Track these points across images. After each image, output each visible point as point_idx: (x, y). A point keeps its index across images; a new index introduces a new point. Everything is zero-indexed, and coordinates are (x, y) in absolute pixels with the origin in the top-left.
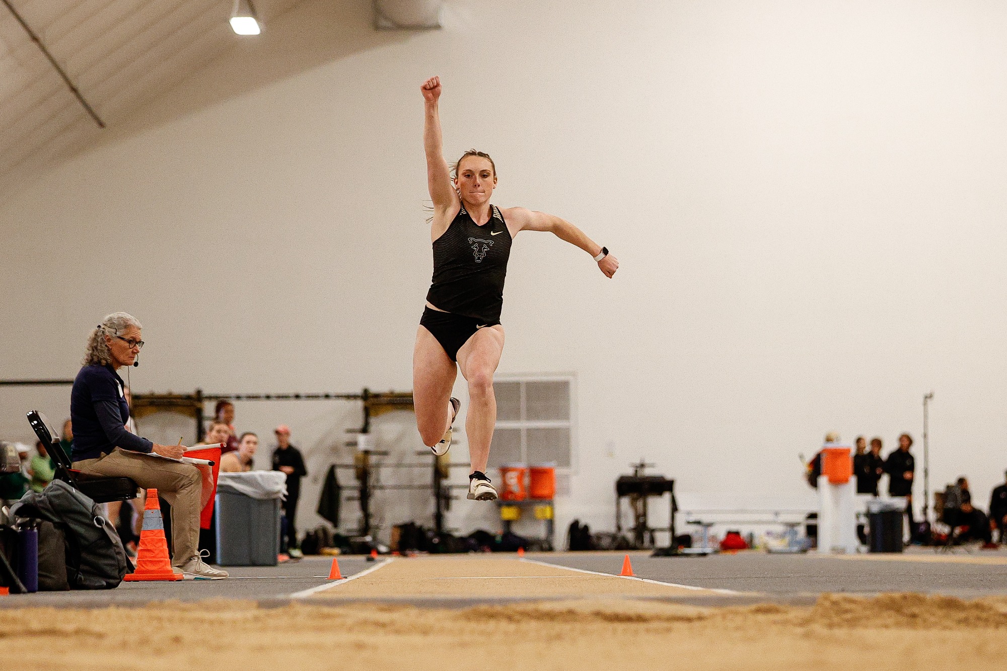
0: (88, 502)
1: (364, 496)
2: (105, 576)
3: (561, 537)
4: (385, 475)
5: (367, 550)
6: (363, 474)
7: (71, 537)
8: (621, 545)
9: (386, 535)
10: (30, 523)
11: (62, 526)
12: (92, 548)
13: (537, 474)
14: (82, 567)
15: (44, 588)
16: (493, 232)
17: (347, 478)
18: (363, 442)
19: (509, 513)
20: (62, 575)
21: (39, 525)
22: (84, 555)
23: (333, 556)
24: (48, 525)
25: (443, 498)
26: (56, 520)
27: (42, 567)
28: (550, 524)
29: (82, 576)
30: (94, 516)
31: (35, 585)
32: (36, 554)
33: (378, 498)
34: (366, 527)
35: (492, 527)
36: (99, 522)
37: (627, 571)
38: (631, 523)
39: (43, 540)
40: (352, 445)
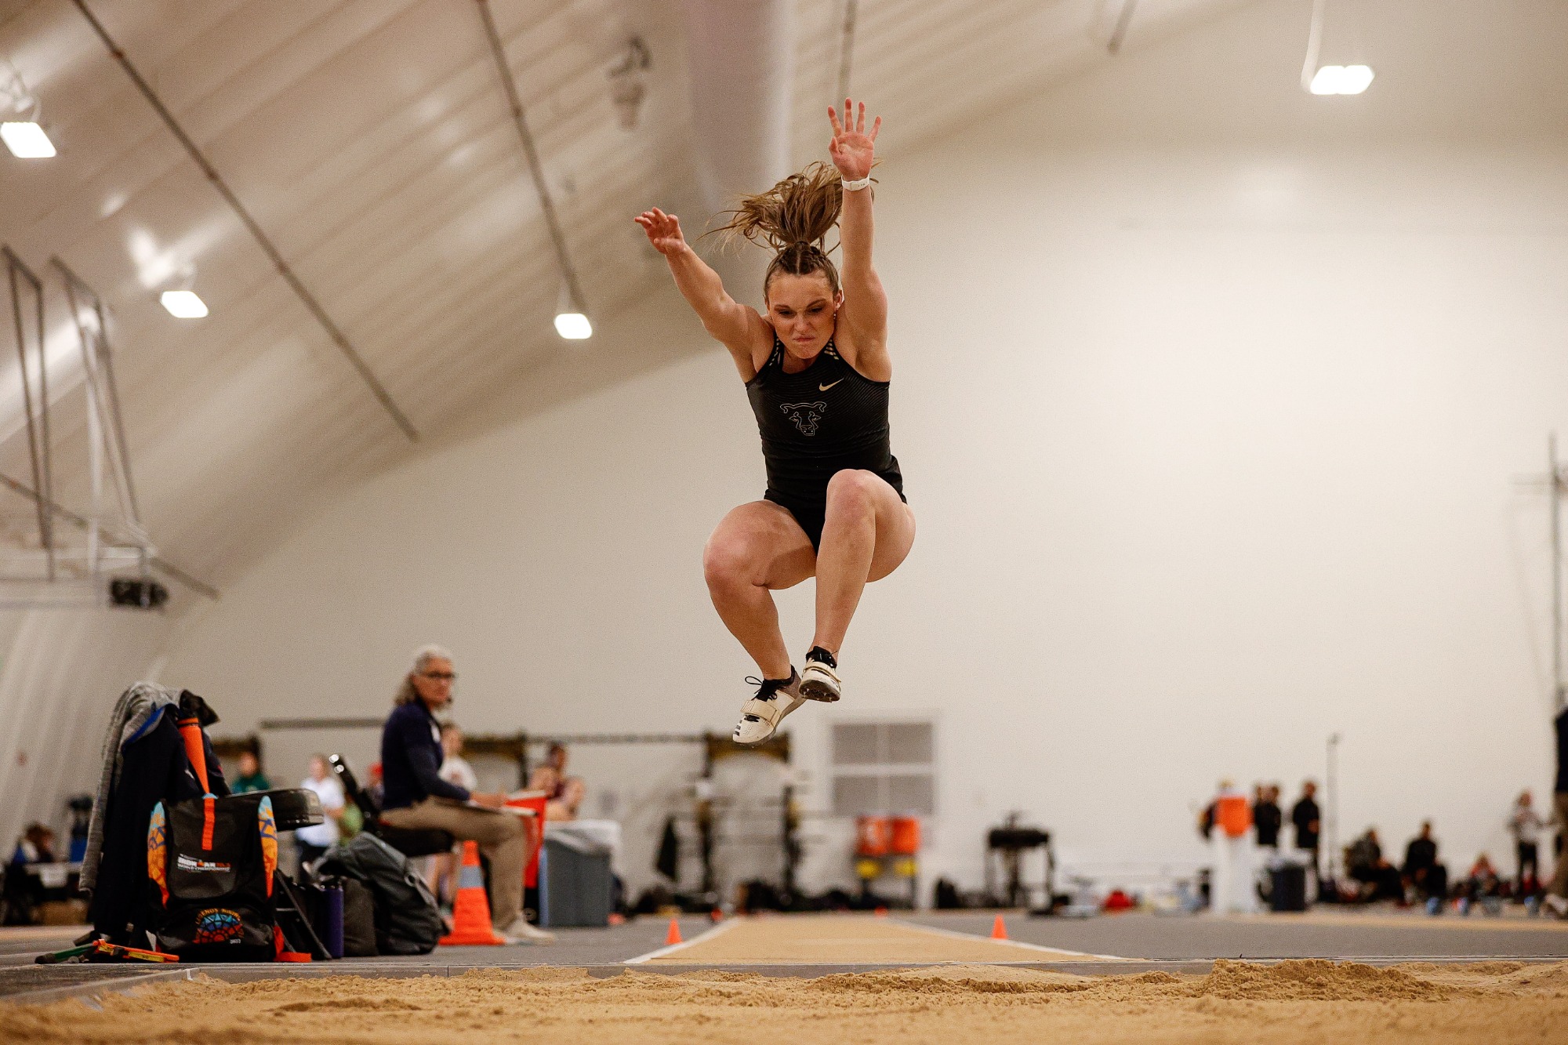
0: (399, 857)
1: (706, 849)
2: (417, 939)
3: (925, 894)
4: (730, 827)
5: (709, 910)
6: (706, 825)
7: (379, 895)
8: (990, 903)
9: (730, 893)
10: (334, 882)
11: (371, 885)
12: (402, 908)
13: (899, 827)
14: (394, 930)
15: (350, 953)
16: (823, 385)
17: (687, 831)
18: (705, 789)
19: (867, 869)
20: (370, 938)
21: (344, 884)
22: (395, 917)
23: (671, 918)
24: (354, 882)
25: (793, 851)
26: (364, 877)
27: (348, 930)
28: (913, 881)
29: (392, 941)
30: (405, 872)
31: (342, 951)
32: (342, 915)
33: (720, 852)
34: (708, 884)
35: (848, 884)
36: (412, 879)
37: (998, 935)
38: (1001, 879)
39: (349, 899)
40: (692, 793)
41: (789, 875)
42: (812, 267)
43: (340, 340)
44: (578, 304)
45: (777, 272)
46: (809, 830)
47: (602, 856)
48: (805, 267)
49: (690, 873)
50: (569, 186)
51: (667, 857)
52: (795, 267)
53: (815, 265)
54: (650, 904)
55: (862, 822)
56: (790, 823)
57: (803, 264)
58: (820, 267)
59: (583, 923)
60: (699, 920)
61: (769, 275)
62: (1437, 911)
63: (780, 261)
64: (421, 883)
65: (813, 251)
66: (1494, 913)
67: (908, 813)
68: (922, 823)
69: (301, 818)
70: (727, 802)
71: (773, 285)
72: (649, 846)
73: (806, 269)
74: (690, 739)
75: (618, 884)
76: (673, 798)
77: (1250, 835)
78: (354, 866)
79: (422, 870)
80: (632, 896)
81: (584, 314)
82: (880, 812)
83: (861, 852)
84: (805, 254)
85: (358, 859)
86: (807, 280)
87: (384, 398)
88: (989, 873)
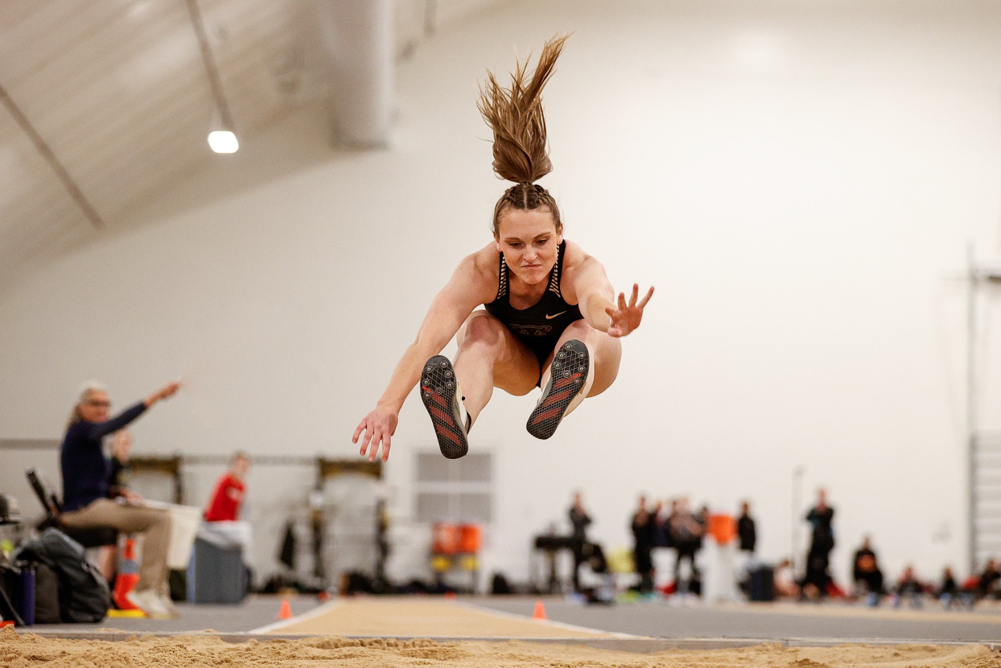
0: (78, 548)
1: (317, 545)
2: (90, 611)
3: (484, 584)
4: (336, 530)
5: (317, 593)
6: (317, 527)
7: (63, 578)
8: (534, 591)
9: (335, 580)
10: (28, 567)
11: (57, 569)
12: (81, 589)
13: (466, 533)
14: (74, 604)
15: (40, 621)
16: (548, 315)
17: (303, 532)
18: (317, 500)
19: (440, 563)
20: (55, 610)
21: (36, 569)
22: (77, 595)
23: (288, 599)
24: (44, 568)
25: (384, 549)
26: (50, 562)
27: (38, 604)
28: (475, 574)
29: (72, 613)
30: (83, 560)
31: (32, 619)
32: (33, 592)
33: (329, 549)
34: (319, 572)
35: (425, 575)
36: (88, 565)
37: (539, 615)
38: (543, 573)
39: (39, 580)
40: (307, 503)
41: (380, 567)
42: (538, 202)
43: (44, 148)
44: (227, 124)
45: (506, 208)
46: (397, 533)
47: (236, 550)
48: (532, 203)
49: (305, 563)
50: (222, 33)
51: (287, 552)
52: (523, 203)
53: (541, 201)
54: (272, 587)
55: (437, 527)
56: (382, 527)
57: (530, 200)
58: (545, 203)
59: (221, 600)
60: (309, 601)
61: (499, 211)
62: (876, 604)
63: (508, 199)
64: (95, 569)
65: (537, 189)
66: (918, 606)
67: (472, 520)
68: (483, 529)
69: (3, 516)
70: (333, 509)
71: (503, 220)
72: (273, 543)
73: (533, 204)
74: (305, 461)
75: (248, 573)
76: (292, 506)
77: (733, 543)
78: (42, 553)
79: (96, 557)
80: (259, 580)
81: (233, 132)
82: (452, 519)
83: (437, 550)
84: (530, 191)
85: (47, 549)
86: (534, 214)
87: (76, 193)
88: (534, 569)
